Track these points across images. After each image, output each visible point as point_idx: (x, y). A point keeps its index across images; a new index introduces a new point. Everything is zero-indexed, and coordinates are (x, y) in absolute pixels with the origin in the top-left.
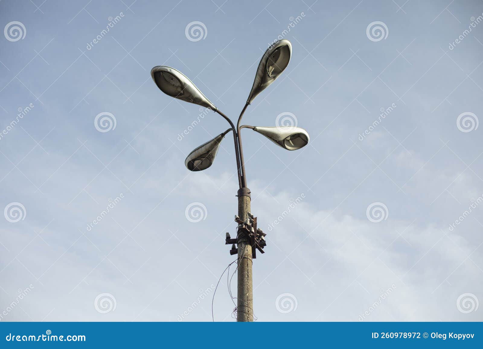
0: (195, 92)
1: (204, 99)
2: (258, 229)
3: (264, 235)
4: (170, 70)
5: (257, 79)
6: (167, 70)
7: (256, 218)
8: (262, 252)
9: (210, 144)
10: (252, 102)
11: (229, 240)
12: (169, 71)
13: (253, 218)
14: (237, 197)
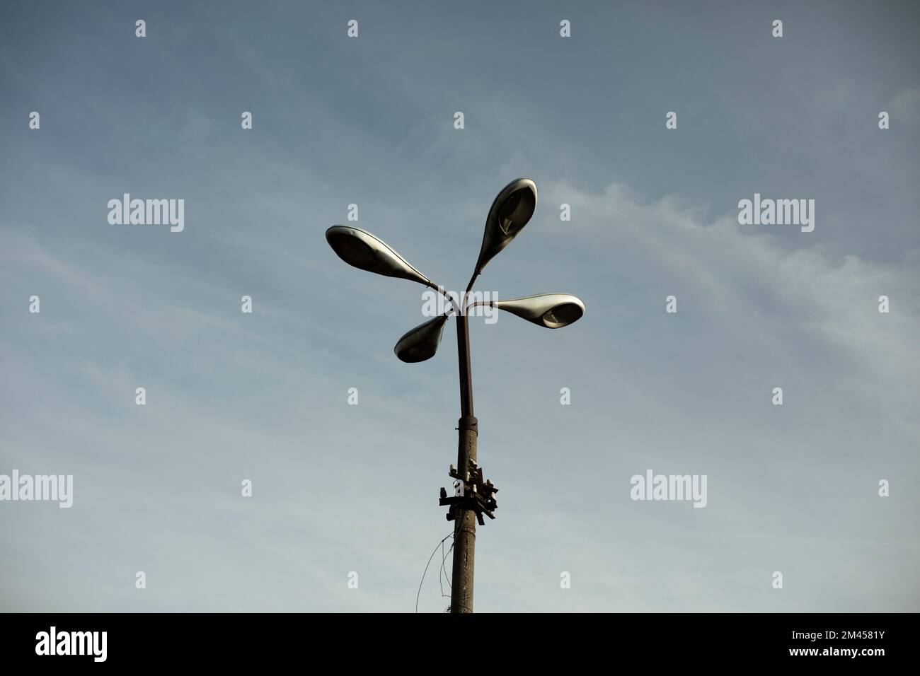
0: (395, 261)
1: (409, 270)
2: (488, 481)
3: (496, 491)
4: (354, 232)
5: (486, 238)
6: (348, 232)
7: (480, 469)
8: (492, 517)
9: (427, 328)
10: (483, 271)
11: (444, 500)
12: (352, 233)
13: (476, 470)
14: (458, 431)
